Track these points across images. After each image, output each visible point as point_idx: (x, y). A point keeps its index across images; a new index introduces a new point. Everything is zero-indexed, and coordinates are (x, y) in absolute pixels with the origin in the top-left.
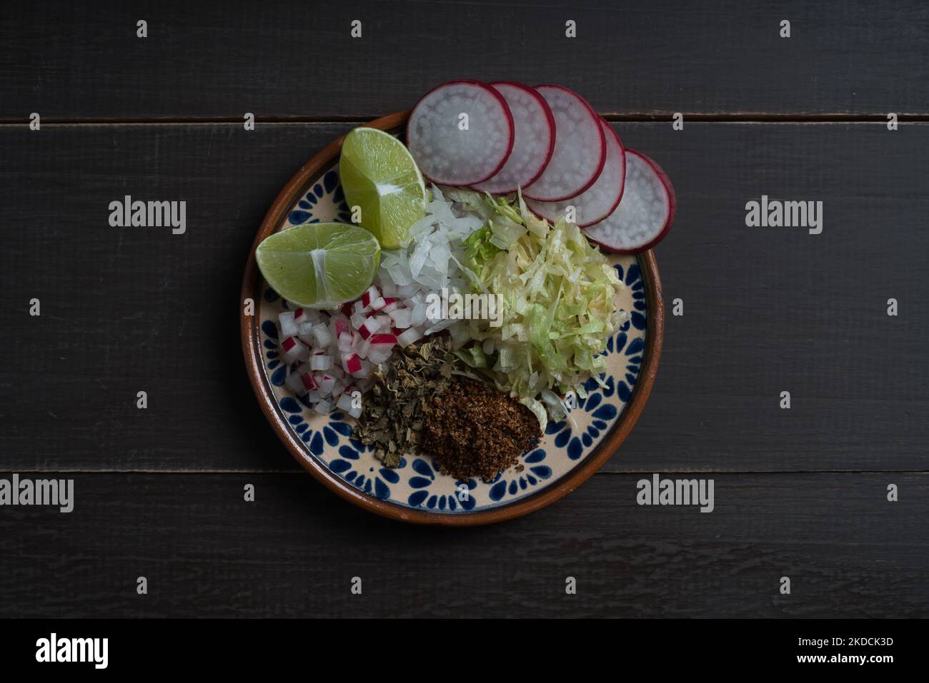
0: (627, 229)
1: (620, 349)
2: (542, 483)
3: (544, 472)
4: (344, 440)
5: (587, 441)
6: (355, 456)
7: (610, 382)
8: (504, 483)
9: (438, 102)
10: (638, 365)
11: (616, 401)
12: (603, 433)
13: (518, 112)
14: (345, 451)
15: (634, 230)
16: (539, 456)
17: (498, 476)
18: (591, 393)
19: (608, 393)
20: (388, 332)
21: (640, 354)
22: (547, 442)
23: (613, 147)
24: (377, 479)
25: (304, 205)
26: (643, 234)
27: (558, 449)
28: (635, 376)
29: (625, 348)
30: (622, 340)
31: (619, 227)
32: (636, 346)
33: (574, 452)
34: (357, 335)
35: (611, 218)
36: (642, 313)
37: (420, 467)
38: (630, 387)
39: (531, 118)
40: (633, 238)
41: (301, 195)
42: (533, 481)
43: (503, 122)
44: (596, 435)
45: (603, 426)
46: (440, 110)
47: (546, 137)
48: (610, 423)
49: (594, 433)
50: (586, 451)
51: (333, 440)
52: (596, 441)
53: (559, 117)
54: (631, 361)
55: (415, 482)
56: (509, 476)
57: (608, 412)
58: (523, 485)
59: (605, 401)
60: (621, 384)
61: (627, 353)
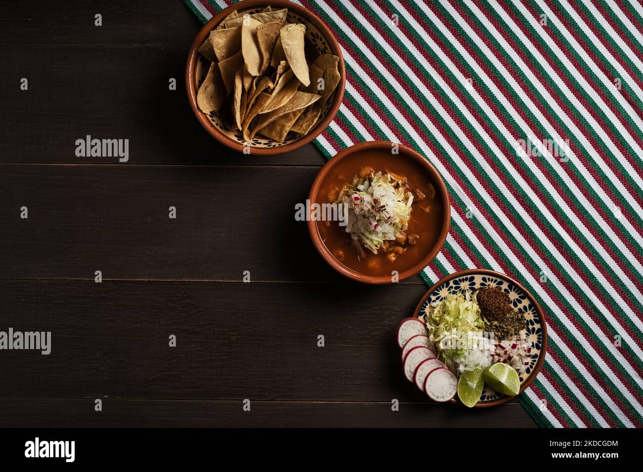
0: (416, 327)
1: (440, 296)
2: (487, 277)
3: (484, 279)
4: (530, 327)
5: (467, 279)
6: (531, 320)
7: (449, 290)
8: (497, 284)
9: (441, 397)
10: (438, 289)
11: (451, 284)
12: (461, 278)
13: (423, 379)
14: (532, 324)
15: (415, 326)
16: (482, 284)
17: (497, 287)
18: (456, 291)
19: (452, 287)
20: (499, 348)
21: (436, 291)
22: (477, 286)
23: (404, 353)
24: (529, 310)
25: (495, 397)
26: (413, 323)
27: (476, 282)
28: (441, 287)
29: (438, 296)
30: (437, 298)
31: (418, 329)
32: (435, 294)
33: (472, 278)
34: (508, 353)
35: (418, 334)
36: (427, 302)
37: (515, 305)
38: (445, 285)
39: (421, 375)
40: (417, 324)
41: (494, 400)
42: (489, 279)
43: (429, 379)
44: (463, 279)
45: (460, 280)
46: (442, 396)
47: (421, 367)
48: (457, 279)
49: (463, 280)
50: (469, 276)
51: (533, 329)
52: (465, 277)
53: (413, 370)
54: (439, 291)
55: (520, 302)
56: (493, 285)
57: (456, 283)
58: (492, 280)
59: (454, 286)
60: (446, 287)
61: (439, 294)
